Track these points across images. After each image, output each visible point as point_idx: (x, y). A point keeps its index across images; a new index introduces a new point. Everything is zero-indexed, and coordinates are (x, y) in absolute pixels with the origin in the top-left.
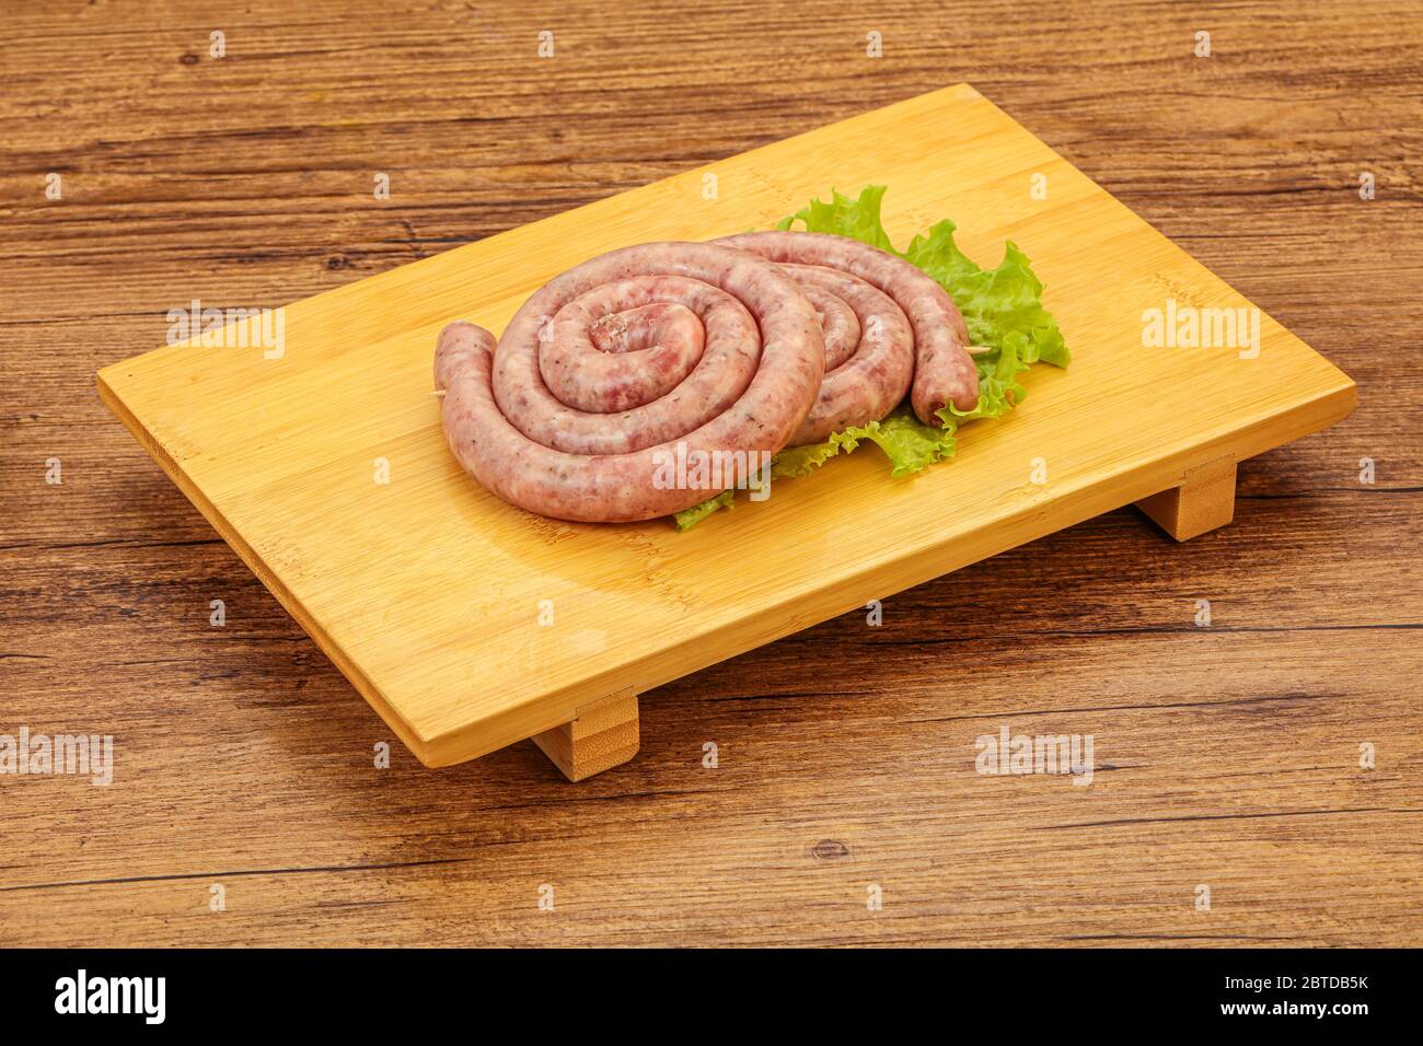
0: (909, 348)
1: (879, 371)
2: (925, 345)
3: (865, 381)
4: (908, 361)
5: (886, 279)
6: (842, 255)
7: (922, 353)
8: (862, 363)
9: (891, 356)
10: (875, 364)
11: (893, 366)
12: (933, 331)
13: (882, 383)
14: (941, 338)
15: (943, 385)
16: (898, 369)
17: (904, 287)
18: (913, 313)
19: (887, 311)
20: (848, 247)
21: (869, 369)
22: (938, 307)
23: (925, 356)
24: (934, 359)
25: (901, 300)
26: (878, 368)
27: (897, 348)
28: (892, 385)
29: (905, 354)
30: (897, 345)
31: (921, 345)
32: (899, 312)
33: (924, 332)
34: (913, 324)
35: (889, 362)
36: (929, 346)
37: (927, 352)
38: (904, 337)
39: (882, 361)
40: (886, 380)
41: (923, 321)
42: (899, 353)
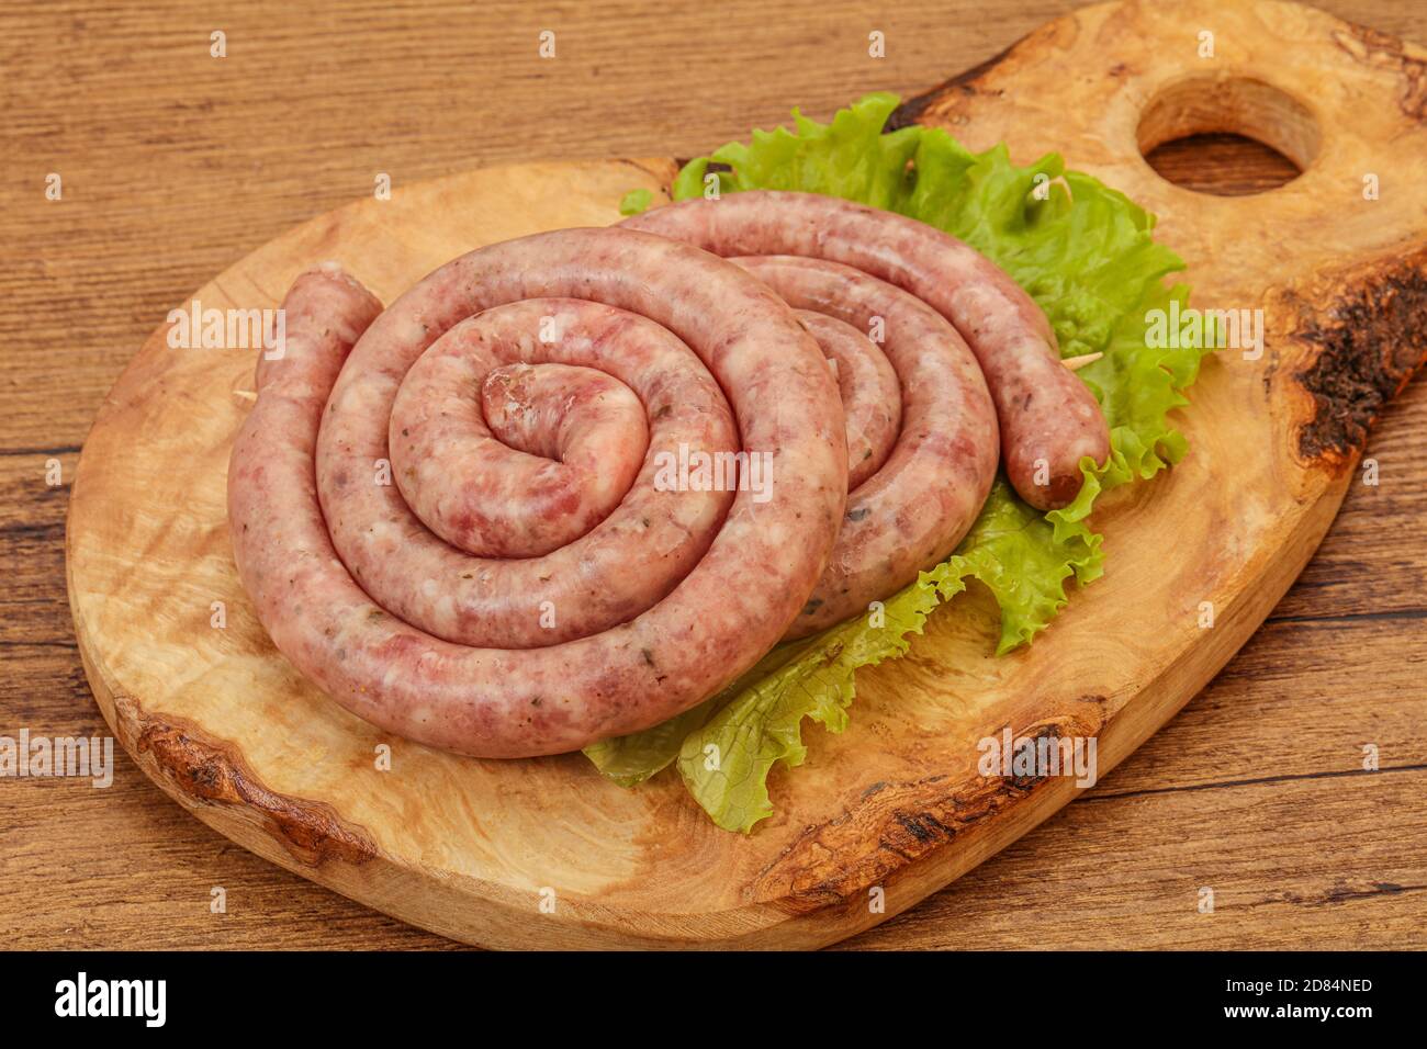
0: (985, 391)
1: (961, 451)
2: (1007, 378)
3: (948, 474)
4: (991, 415)
7: (1007, 395)
8: (930, 440)
9: (971, 416)
10: (953, 436)
11: (979, 433)
12: (1016, 352)
13: (973, 469)
14: (1031, 360)
15: (1065, 448)
16: (984, 435)
18: (963, 317)
19: (930, 330)
20: (808, 211)
21: (948, 448)
23: (1016, 400)
24: (1033, 405)
25: (930, 295)
26: (962, 445)
27: (973, 397)
28: (986, 466)
29: (986, 403)
30: (972, 391)
31: (1001, 378)
32: (944, 323)
33: (995, 352)
34: (969, 338)
35: (971, 429)
36: (1016, 381)
37: (1017, 391)
38: (973, 372)
39: (963, 430)
40: (977, 462)
41: (987, 331)
42: (979, 405)
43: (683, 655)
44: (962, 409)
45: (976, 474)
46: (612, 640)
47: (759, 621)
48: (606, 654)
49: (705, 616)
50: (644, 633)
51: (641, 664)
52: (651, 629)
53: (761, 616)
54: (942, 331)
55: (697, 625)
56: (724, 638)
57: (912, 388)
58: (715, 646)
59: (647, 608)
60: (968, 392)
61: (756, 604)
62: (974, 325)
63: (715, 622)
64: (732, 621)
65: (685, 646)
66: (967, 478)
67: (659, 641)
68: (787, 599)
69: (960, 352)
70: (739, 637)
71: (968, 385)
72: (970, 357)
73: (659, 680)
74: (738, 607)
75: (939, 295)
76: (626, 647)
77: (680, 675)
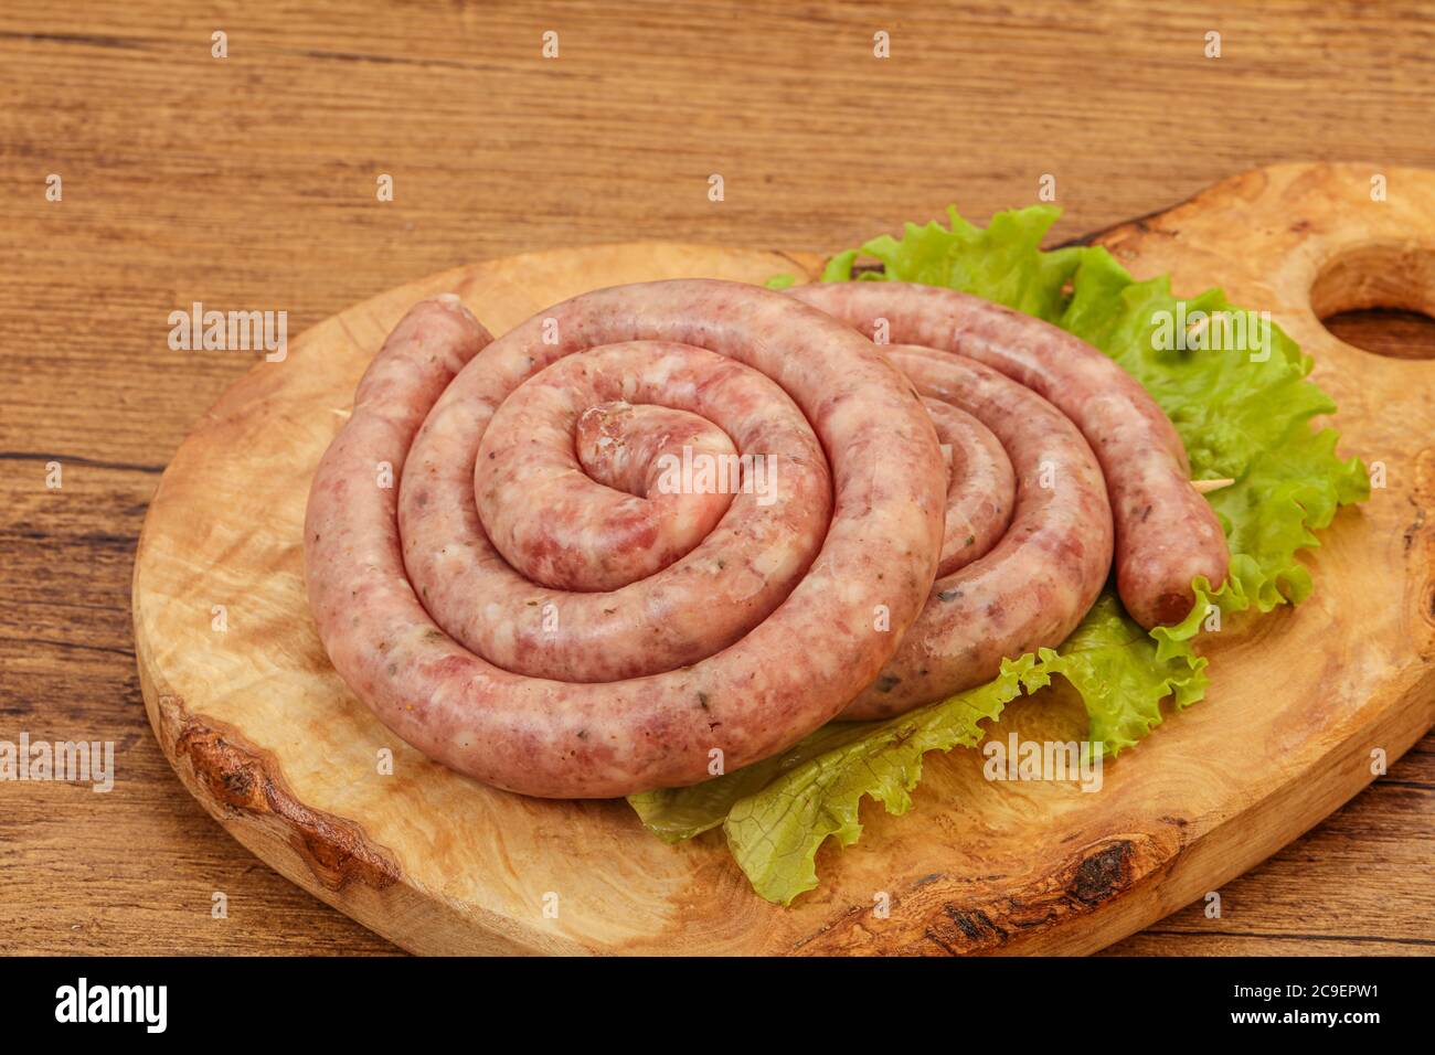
0: (1104, 497)
1: (1069, 550)
2: (1129, 488)
3: (1051, 571)
4: (1107, 520)
5: (1030, 363)
6: (943, 323)
7: (1127, 505)
8: (1037, 535)
9: (1084, 518)
10: (1062, 535)
11: (1090, 536)
12: (1141, 463)
13: (1078, 569)
14: (1156, 473)
15: (1179, 563)
16: (1096, 540)
17: (1066, 377)
18: (1093, 425)
19: (1054, 431)
20: (951, 307)
21: (1055, 545)
22: (1136, 413)
23: (1135, 511)
24: (1151, 518)
25: (1063, 401)
26: (1069, 543)
27: (1089, 500)
28: (1094, 569)
29: (1102, 509)
30: (1089, 494)
31: (1122, 489)
32: (1071, 427)
33: (1120, 463)
34: (1096, 447)
35: (1083, 530)
36: (1138, 492)
37: (1137, 502)
38: (1094, 477)
39: (1073, 529)
40: (1084, 564)
41: (1115, 441)
42: (1095, 509)
43: (740, 703)
44: (1077, 510)
45: (1080, 575)
46: (669, 681)
47: (825, 678)
48: (660, 693)
49: (768, 666)
50: (703, 677)
51: (695, 708)
52: (710, 675)
53: (827, 675)
54: (1068, 433)
55: (759, 674)
56: (785, 691)
57: (1027, 484)
58: (775, 699)
59: (711, 654)
60: (1085, 495)
61: (826, 663)
62: (1102, 434)
63: (778, 673)
64: (796, 674)
65: (745, 695)
66: (1070, 578)
67: (717, 687)
68: (857, 661)
69: (1083, 455)
70: (802, 692)
71: (1085, 488)
72: (1093, 462)
73: (712, 726)
74: (804, 660)
75: (1072, 402)
76: (682, 688)
77: (735, 723)
